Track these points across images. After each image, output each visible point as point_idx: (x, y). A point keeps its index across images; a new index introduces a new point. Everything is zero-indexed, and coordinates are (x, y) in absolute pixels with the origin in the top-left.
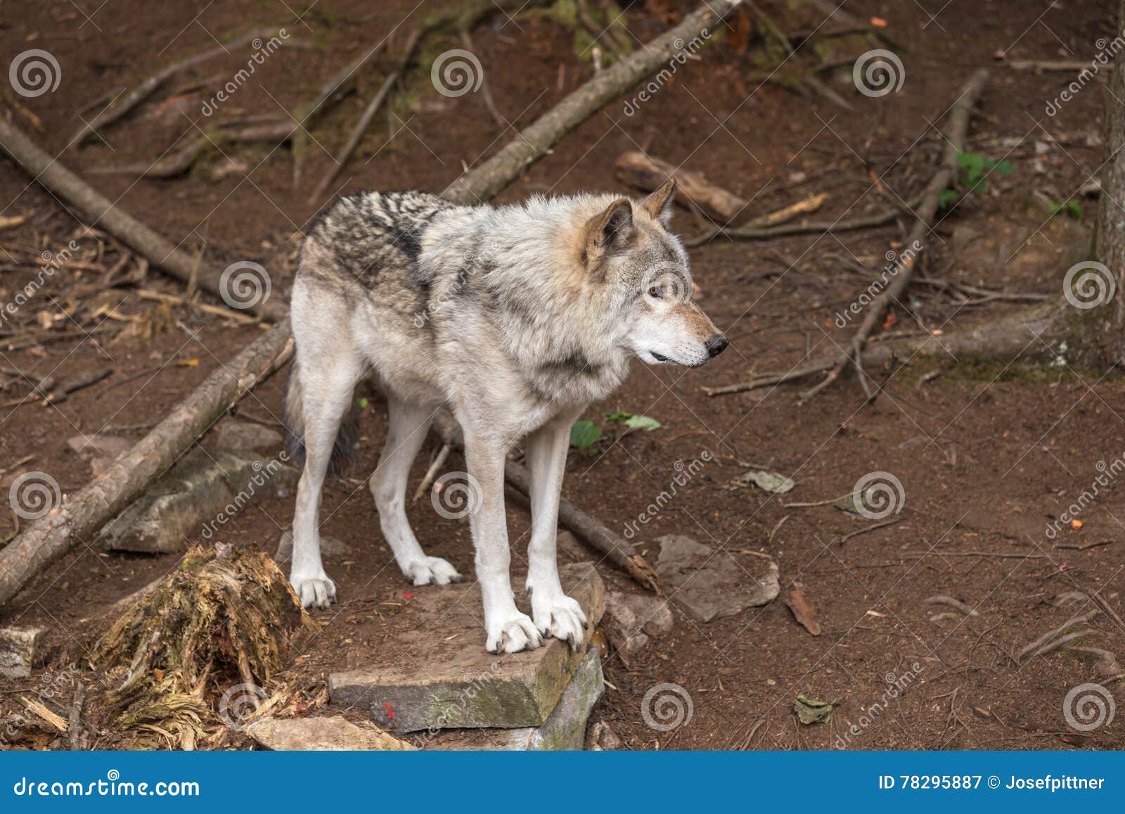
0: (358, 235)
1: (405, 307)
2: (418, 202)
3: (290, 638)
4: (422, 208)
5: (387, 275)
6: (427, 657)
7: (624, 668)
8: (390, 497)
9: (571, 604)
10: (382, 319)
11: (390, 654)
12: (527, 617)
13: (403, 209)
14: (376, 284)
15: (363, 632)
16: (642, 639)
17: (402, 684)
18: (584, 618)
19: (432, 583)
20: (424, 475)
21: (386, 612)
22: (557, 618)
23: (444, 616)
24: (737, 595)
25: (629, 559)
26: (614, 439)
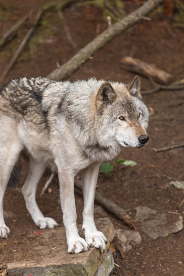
0: (19, 95)
1: (37, 121)
2: (42, 81)
4: (43, 83)
5: (30, 109)
6: (45, 256)
7: (123, 258)
8: (30, 195)
9: (100, 234)
10: (28, 126)
11: (31, 255)
12: (83, 239)
13: (36, 84)
14: (27, 113)
15: (20, 247)
16: (129, 247)
17: (35, 267)
18: (106, 239)
19: (47, 228)
20: (44, 186)
21: (29, 239)
22: (95, 239)
23: (51, 240)
24: (167, 229)
25: (124, 216)
26: (118, 170)
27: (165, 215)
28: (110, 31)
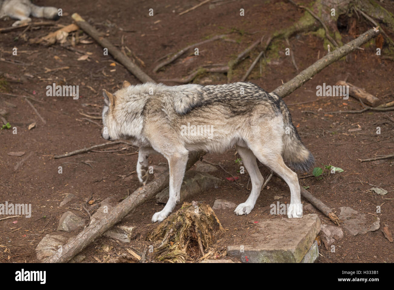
3: (215, 234)
6: (260, 242)
7: (326, 249)
11: (248, 240)
15: (240, 233)
16: (333, 240)
17: (251, 250)
23: (267, 229)
24: (366, 228)
25: (330, 214)
26: (328, 174)
27: (365, 215)
28: (329, 57)
